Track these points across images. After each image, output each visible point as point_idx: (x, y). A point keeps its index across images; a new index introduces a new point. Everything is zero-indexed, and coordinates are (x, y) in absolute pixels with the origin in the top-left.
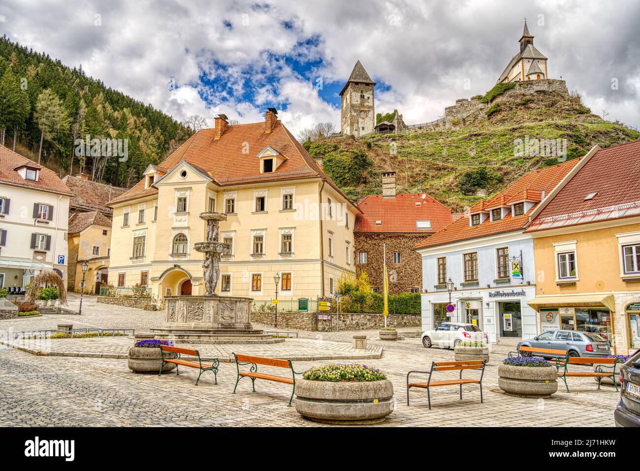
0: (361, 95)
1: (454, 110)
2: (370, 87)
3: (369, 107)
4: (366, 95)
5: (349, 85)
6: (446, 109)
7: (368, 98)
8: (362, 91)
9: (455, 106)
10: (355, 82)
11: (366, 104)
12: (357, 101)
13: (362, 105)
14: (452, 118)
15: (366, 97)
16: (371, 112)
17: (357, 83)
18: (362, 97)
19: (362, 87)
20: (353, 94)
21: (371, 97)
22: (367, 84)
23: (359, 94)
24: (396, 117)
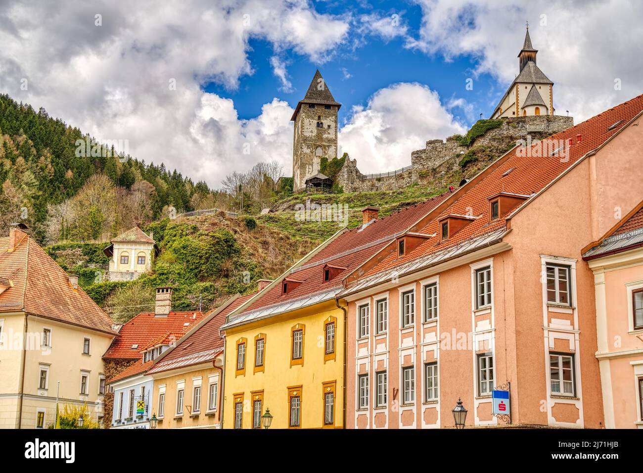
0: (318, 123)
1: (423, 156)
2: (332, 111)
3: (329, 140)
4: (326, 122)
5: (300, 108)
6: (413, 153)
7: (329, 126)
8: (319, 117)
9: (425, 150)
10: (309, 104)
11: (325, 136)
12: (312, 132)
13: (319, 136)
14: (421, 167)
15: (325, 126)
16: (332, 148)
17: (312, 105)
18: (319, 125)
19: (319, 110)
20: (306, 121)
21: (333, 125)
22: (328, 107)
23: (315, 122)
24: (346, 164)
